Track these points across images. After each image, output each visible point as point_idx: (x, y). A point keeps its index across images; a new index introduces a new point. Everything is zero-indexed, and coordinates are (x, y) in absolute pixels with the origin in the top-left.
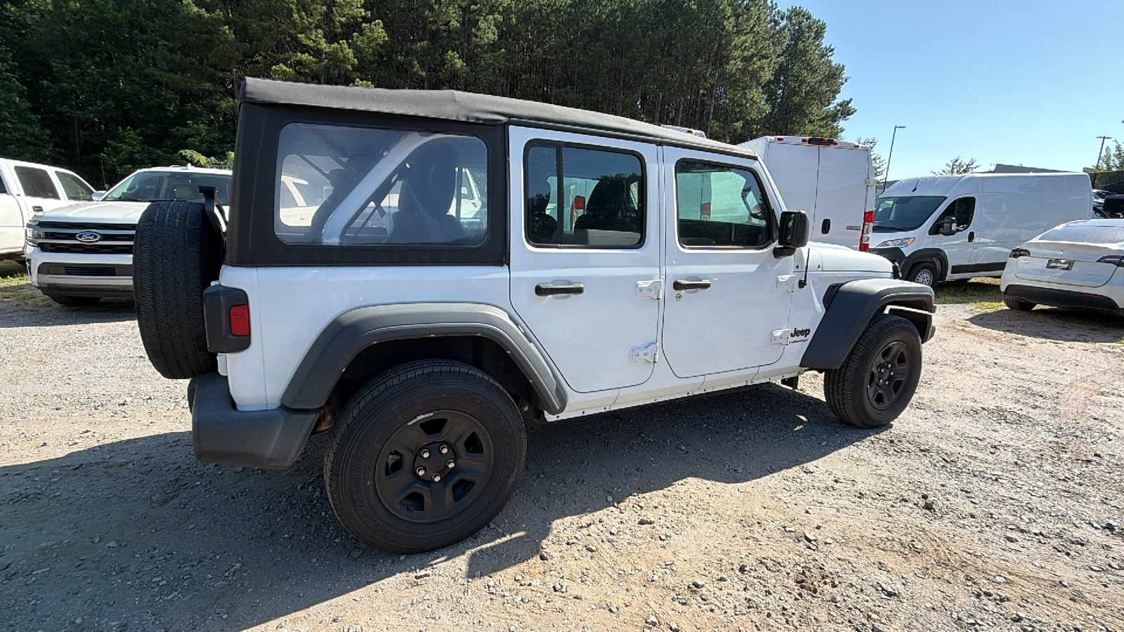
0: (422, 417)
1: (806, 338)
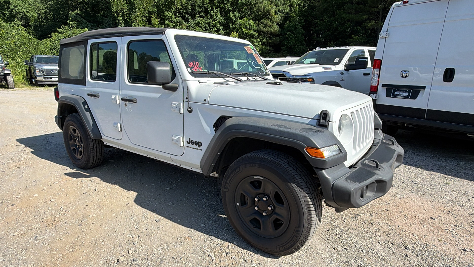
1: (199, 148)
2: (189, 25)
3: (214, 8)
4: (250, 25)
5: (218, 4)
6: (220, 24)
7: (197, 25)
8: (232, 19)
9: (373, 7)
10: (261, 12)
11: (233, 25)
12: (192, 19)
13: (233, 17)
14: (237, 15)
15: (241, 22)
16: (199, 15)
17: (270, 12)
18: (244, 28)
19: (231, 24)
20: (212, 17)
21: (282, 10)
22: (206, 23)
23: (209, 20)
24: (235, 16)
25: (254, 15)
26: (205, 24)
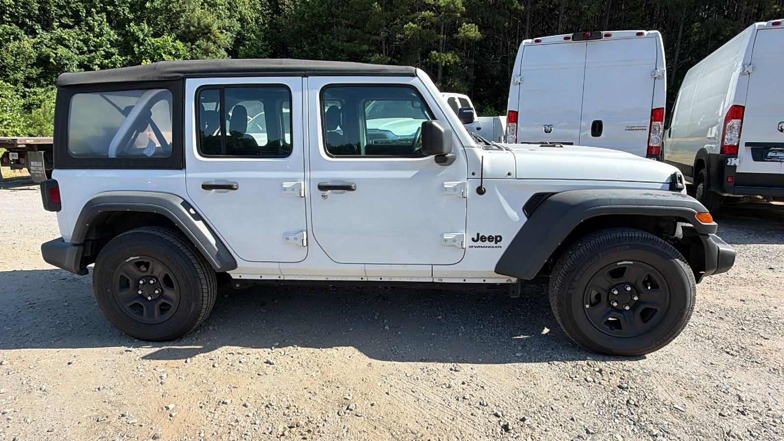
0: (132, 258)
1: (496, 245)
2: (39, 40)
3: (92, 12)
4: (177, 49)
5: (102, 5)
6: (111, 42)
7: (57, 43)
8: (137, 36)
9: (374, 34)
10: (194, 26)
11: (141, 47)
12: (43, 29)
13: (138, 31)
14: (146, 28)
15: (157, 42)
16: (60, 22)
17: (211, 28)
18: (164, 53)
19: (135, 45)
20: (91, 29)
21: (230, 27)
22: (79, 39)
23: (85, 35)
24: (142, 30)
25: (180, 31)
26: (77, 41)
